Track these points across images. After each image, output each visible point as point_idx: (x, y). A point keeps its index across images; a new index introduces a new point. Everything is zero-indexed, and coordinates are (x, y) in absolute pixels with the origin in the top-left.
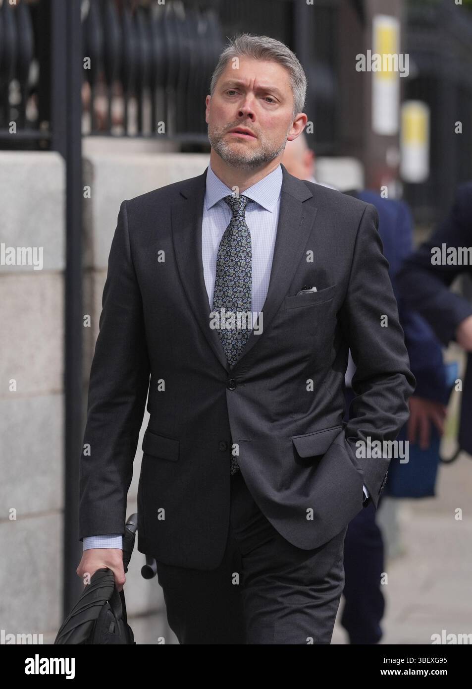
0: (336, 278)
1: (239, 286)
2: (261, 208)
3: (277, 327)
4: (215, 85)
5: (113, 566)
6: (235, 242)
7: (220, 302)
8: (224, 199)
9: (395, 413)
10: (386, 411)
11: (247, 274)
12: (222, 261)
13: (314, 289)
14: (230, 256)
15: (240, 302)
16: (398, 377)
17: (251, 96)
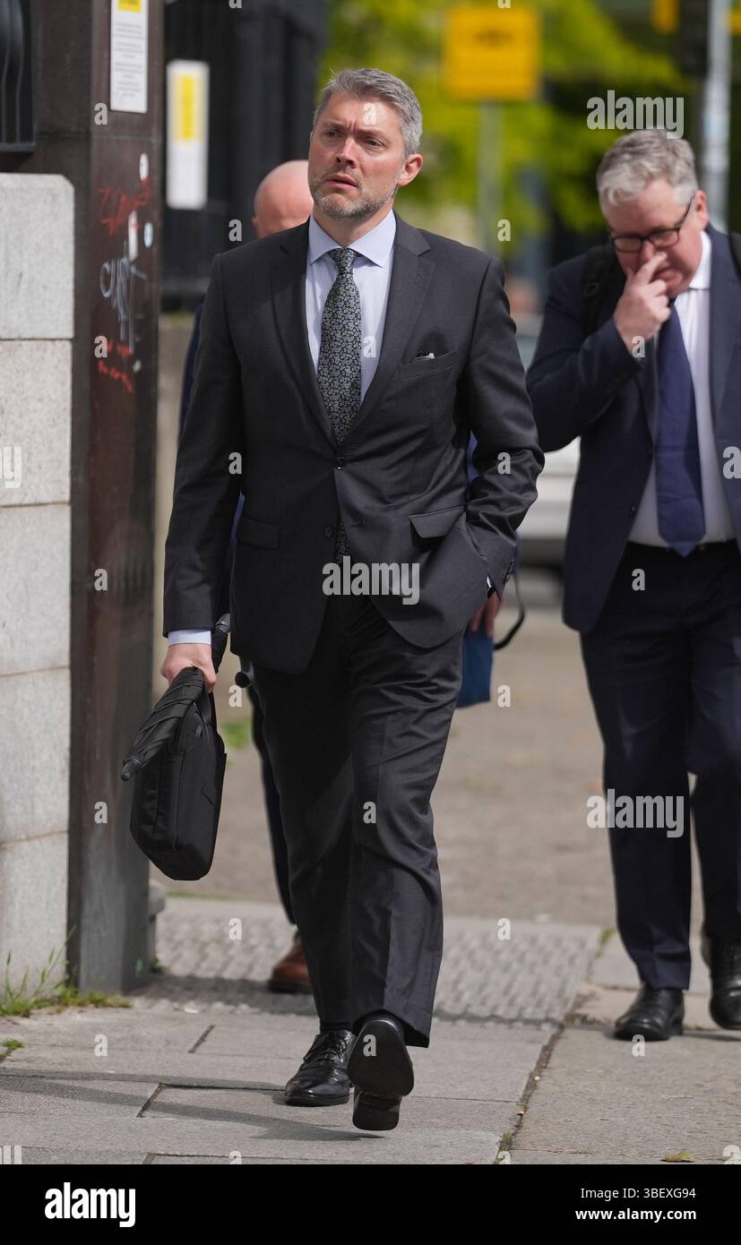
0: (457, 340)
1: (347, 353)
2: (371, 263)
3: (389, 399)
4: (317, 121)
5: (201, 664)
6: (342, 303)
7: (325, 370)
8: (329, 253)
9: (521, 493)
10: (512, 491)
11: (355, 338)
12: (328, 324)
13: (431, 356)
14: (337, 318)
15: (348, 371)
16: (525, 453)
17: (351, 142)
